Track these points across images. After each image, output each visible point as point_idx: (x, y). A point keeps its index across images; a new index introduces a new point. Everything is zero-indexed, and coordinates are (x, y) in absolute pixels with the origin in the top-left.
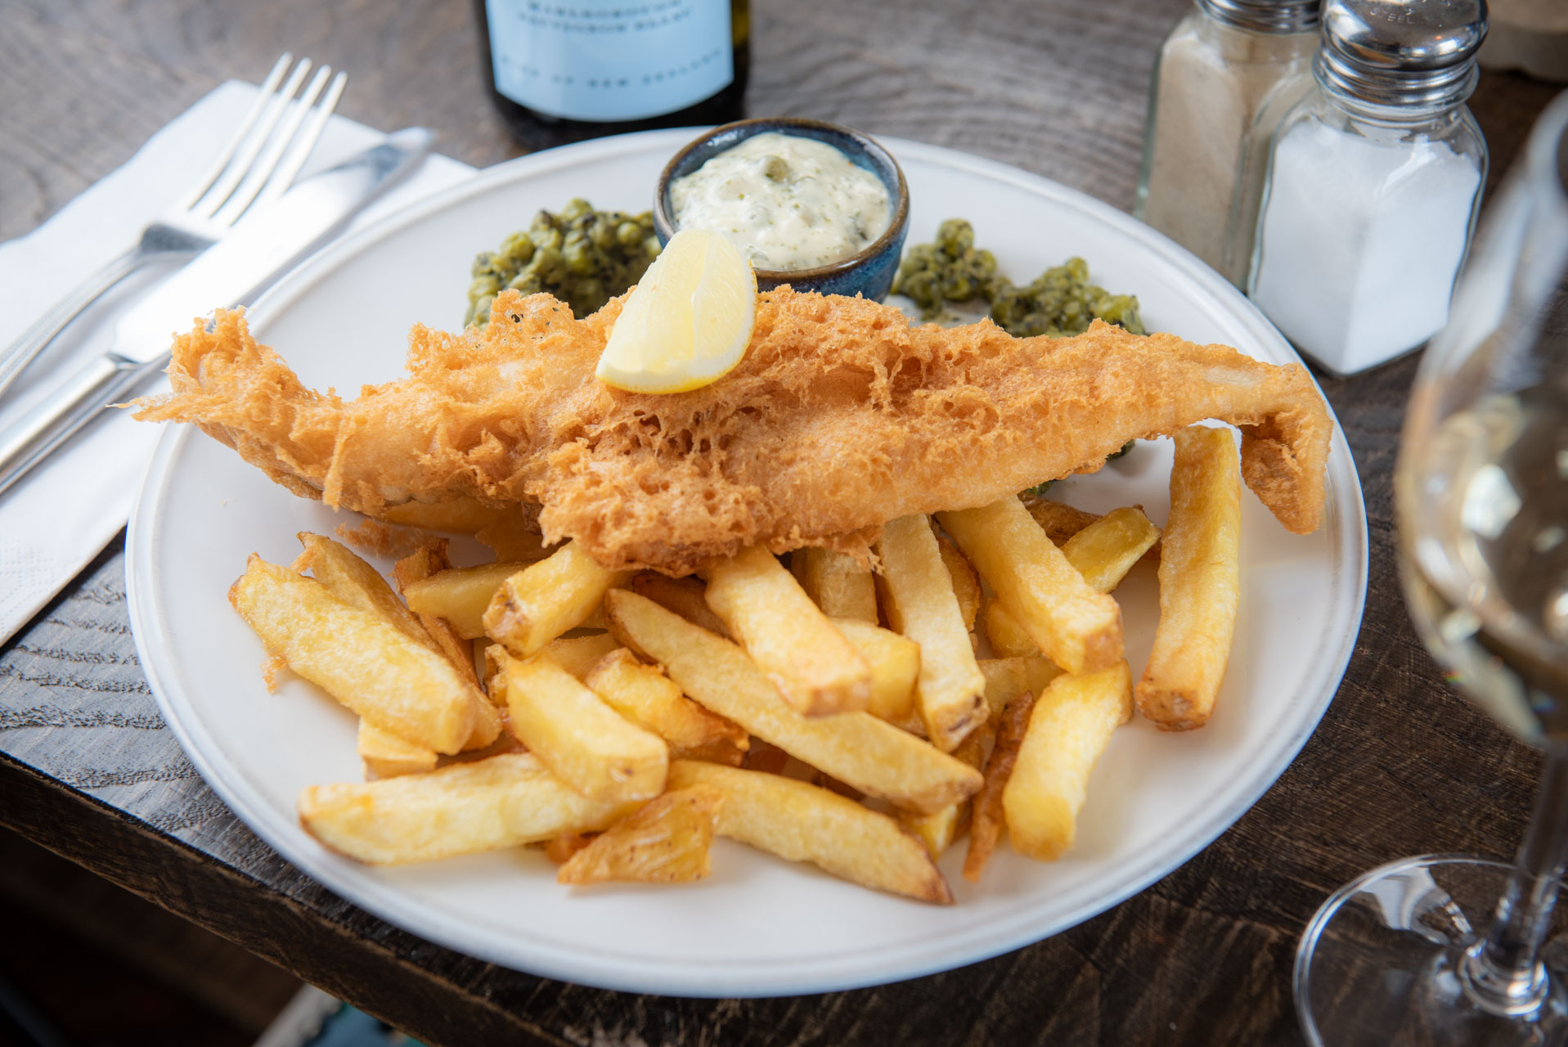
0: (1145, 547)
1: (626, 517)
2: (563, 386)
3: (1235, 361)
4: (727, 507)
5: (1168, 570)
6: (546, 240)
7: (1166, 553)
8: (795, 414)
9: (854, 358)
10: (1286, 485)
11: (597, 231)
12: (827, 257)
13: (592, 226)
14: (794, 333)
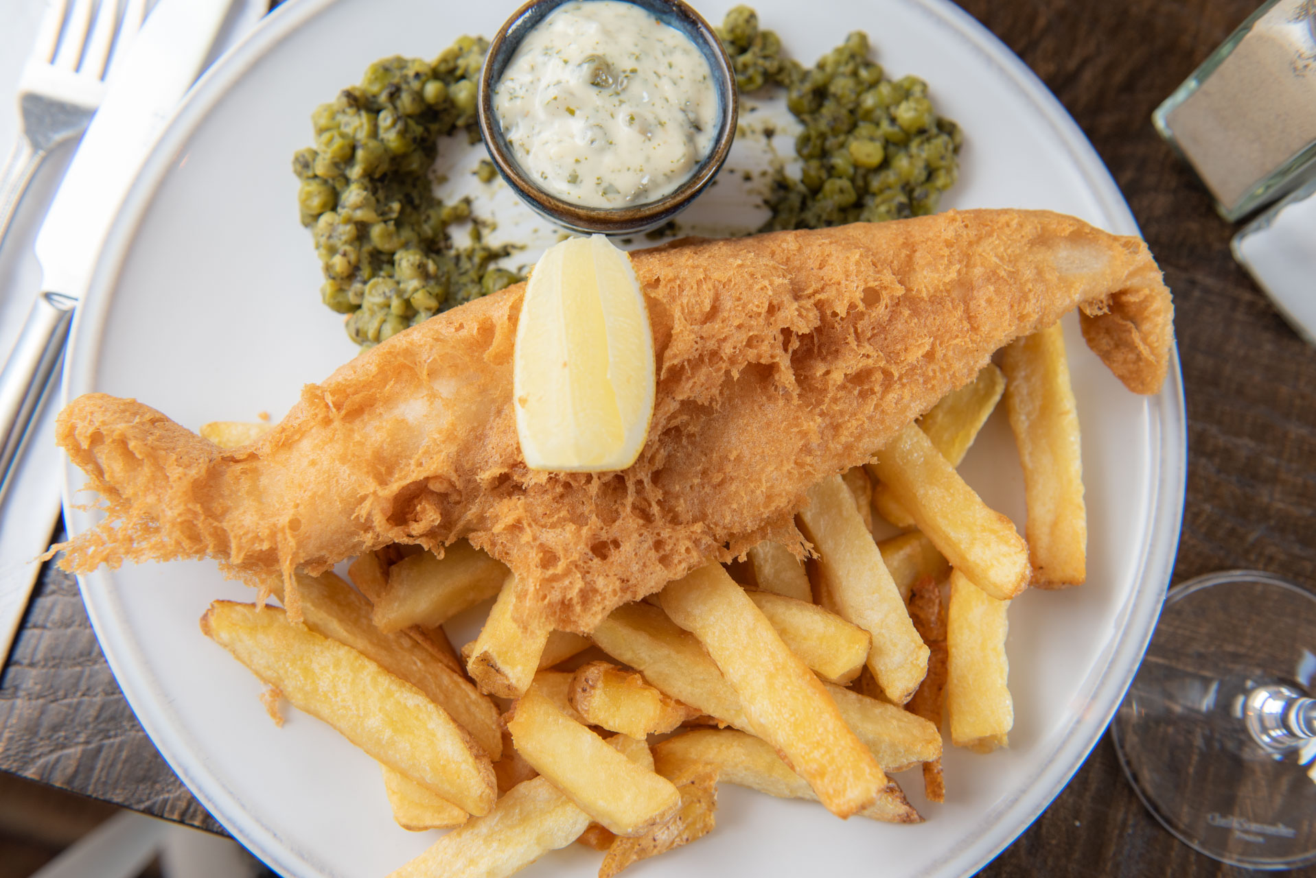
0: (996, 398)
1: (591, 594)
2: (476, 425)
3: (1081, 234)
4: (680, 558)
5: (1021, 421)
6: (357, 124)
7: (1016, 401)
8: (710, 420)
9: (760, 356)
10: (1131, 356)
11: (406, 101)
12: (672, 171)
13: (399, 97)
14: (696, 343)
